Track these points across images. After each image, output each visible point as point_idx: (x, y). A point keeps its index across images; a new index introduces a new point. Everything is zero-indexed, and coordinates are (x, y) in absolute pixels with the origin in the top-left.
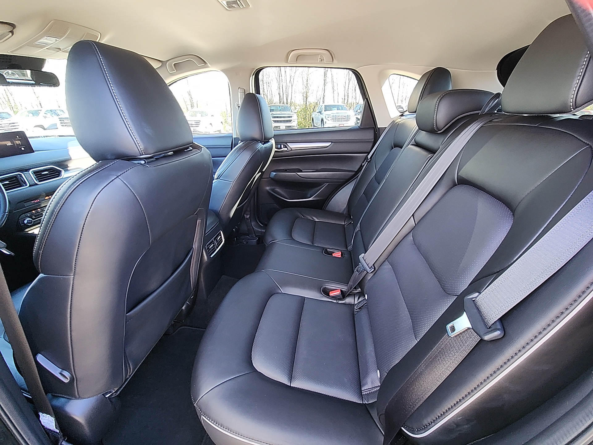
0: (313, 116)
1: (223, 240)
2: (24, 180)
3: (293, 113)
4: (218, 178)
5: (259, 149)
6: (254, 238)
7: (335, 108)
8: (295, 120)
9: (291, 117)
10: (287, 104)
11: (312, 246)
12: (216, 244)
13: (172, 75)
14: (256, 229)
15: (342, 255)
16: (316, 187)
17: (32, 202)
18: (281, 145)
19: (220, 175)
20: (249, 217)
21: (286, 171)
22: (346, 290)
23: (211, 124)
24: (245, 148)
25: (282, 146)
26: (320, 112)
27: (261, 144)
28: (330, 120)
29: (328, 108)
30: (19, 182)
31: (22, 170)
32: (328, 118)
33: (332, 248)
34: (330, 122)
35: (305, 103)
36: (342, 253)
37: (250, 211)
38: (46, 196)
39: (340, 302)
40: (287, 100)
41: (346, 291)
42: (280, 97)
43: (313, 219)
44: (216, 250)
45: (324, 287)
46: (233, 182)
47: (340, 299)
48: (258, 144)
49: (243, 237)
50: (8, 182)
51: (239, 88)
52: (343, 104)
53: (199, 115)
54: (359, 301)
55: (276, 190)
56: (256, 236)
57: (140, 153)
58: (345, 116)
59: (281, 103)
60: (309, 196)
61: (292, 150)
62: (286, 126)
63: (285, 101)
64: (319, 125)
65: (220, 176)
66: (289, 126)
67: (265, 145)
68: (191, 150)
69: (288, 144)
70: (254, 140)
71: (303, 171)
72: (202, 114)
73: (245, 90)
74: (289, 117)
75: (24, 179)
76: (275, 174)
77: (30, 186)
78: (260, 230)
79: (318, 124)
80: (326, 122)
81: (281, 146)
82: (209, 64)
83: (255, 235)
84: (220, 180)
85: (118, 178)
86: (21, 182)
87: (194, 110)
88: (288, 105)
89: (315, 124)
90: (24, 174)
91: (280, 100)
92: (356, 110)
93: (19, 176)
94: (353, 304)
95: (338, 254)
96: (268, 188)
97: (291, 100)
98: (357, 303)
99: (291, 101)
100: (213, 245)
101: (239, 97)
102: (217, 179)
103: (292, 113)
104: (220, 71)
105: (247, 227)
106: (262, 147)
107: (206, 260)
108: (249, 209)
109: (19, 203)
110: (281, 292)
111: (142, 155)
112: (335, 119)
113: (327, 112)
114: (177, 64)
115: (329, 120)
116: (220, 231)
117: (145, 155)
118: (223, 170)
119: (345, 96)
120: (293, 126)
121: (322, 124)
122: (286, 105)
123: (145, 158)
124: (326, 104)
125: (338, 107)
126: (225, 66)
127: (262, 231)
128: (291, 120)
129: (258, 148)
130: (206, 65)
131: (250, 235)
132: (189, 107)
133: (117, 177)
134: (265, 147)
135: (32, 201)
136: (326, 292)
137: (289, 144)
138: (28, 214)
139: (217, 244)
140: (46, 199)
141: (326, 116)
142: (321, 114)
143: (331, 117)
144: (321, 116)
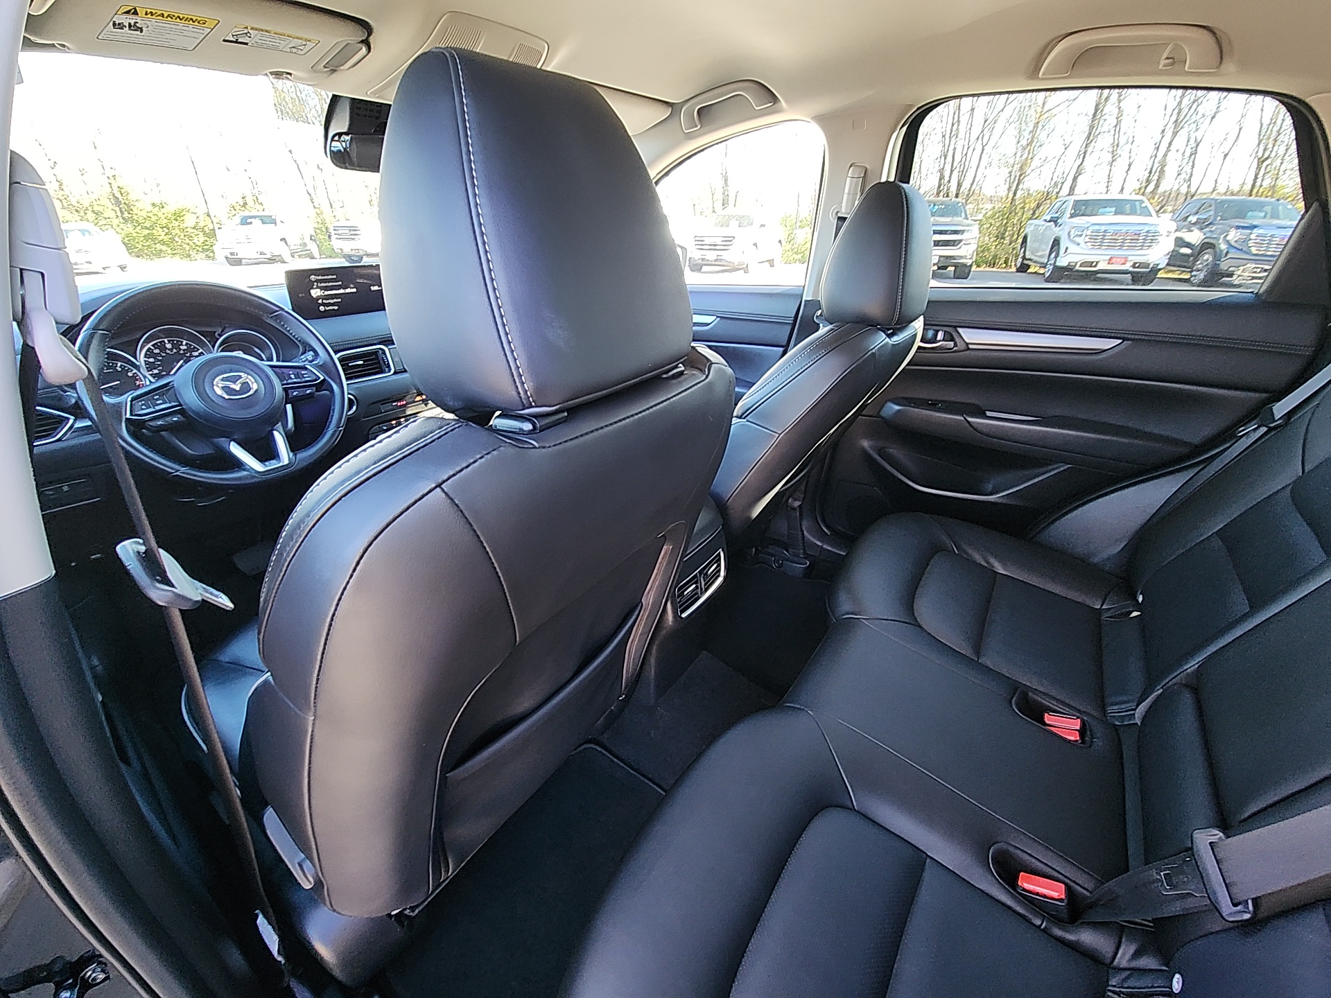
0: (1029, 230)
1: (722, 573)
2: (388, 361)
3: (969, 222)
4: (744, 416)
5: (874, 351)
6: (802, 561)
7: (1108, 209)
8: (970, 241)
9: (961, 232)
10: (957, 196)
11: (973, 663)
12: (703, 583)
13: (690, 137)
14: (812, 539)
15: (1082, 732)
16: (1024, 467)
17: (394, 404)
18: (937, 331)
19: (750, 408)
20: (800, 506)
21: (933, 405)
22: (1088, 894)
23: (755, 245)
24: (835, 345)
25: (940, 336)
26: (1054, 221)
27: (884, 336)
28: (1082, 244)
29: (1084, 208)
30: (379, 362)
31: (385, 341)
32: (1077, 239)
33: (1045, 694)
34: (1083, 248)
35: (1011, 195)
36: (1083, 724)
37: (805, 491)
38: (418, 395)
39: (1058, 932)
40: (959, 185)
41: (1085, 897)
42: (940, 179)
43: (988, 563)
44: (698, 598)
45: (1005, 846)
46: (780, 434)
47: (1057, 920)
48: (877, 336)
49: (771, 550)
50: (361, 362)
51: (851, 166)
52: (1140, 197)
53: (734, 223)
54: (1135, 964)
55: (887, 450)
56: (807, 556)
57: (522, 402)
58: (1138, 232)
59: (942, 194)
60: (990, 487)
61: (969, 349)
62: (940, 256)
63: (953, 189)
64: (1042, 256)
65: (748, 412)
66: (950, 257)
67: (895, 338)
68: (681, 373)
69: (960, 330)
70: (867, 324)
71: (988, 414)
72: (743, 221)
73: (869, 172)
74: (955, 232)
75: (387, 359)
76: (899, 411)
77: (395, 373)
78: (820, 544)
79: (1039, 254)
80: (1067, 248)
81: (936, 335)
82: (786, 101)
83: (805, 553)
84: (748, 421)
85: (438, 489)
86: (381, 362)
87: (726, 211)
88: (959, 200)
89: (1027, 253)
90: (389, 349)
91: (939, 186)
92: (1183, 215)
93: (380, 352)
94: (1108, 961)
95: (1066, 726)
96: (866, 444)
97: (972, 184)
98: (1124, 964)
99: (970, 190)
100: (694, 586)
101: (846, 190)
102: (740, 418)
103: (966, 221)
104: (809, 120)
105: (789, 529)
106: (887, 343)
107: (670, 623)
108: (802, 488)
109: (373, 403)
110: (851, 807)
111: (528, 408)
112: (1099, 239)
113: (1078, 221)
114: (706, 109)
115: (1079, 244)
116: (720, 550)
117: (536, 406)
118: (759, 399)
119: (1150, 173)
120: (961, 257)
121: (1053, 255)
122: (954, 199)
123: (537, 416)
124: (1080, 195)
125: (1119, 207)
126: (824, 105)
127: (825, 546)
128: (961, 241)
129: (872, 347)
130: (776, 105)
131: (790, 550)
132: (718, 205)
133: (439, 486)
134: (893, 345)
135: (394, 402)
136: (1008, 871)
137: (964, 332)
138: (385, 426)
139: (705, 585)
140: (416, 400)
141: (1073, 230)
142: (1056, 226)
143: (1086, 236)
144: (1056, 231)
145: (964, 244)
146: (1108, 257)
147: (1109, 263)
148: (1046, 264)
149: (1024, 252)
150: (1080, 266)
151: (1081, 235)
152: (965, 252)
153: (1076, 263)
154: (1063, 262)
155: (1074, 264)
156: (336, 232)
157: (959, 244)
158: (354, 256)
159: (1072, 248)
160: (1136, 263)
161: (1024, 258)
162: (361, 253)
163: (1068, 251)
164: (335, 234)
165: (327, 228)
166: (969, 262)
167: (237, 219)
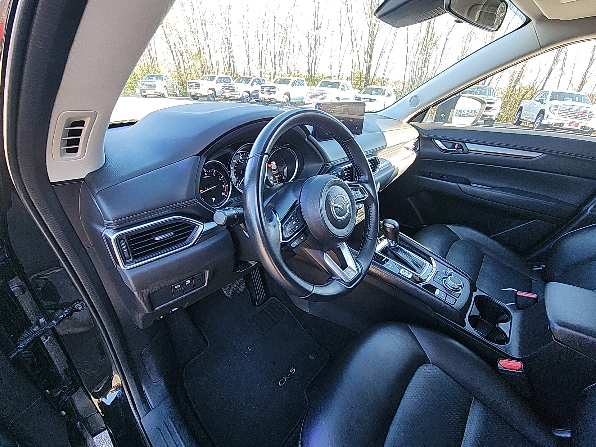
0: (523, 104)
3: (495, 98)
7: (569, 98)
8: (496, 108)
9: (493, 103)
26: (541, 101)
29: (556, 96)
32: (553, 111)
34: (557, 116)
58: (585, 111)
74: (490, 103)
79: (530, 117)
80: (548, 116)
112: (566, 113)
113: (555, 102)
115: (555, 114)
120: (491, 116)
121: (539, 118)
122: (488, 86)
125: (573, 97)
128: (491, 108)
141: (552, 107)
142: (541, 104)
143: (559, 110)
144: (542, 107)
145: (493, 109)
146: (569, 122)
147: (569, 125)
148: (535, 123)
149: (520, 116)
150: (554, 125)
151: (557, 110)
152: (494, 113)
153: (552, 124)
154: (545, 122)
155: (551, 124)
156: (189, 85)
157: (490, 109)
158: (195, 96)
159: (551, 115)
160: (583, 127)
161: (519, 118)
162: (199, 95)
163: (549, 117)
164: (189, 86)
165: (183, 83)
166: (494, 119)
167: (146, 76)
